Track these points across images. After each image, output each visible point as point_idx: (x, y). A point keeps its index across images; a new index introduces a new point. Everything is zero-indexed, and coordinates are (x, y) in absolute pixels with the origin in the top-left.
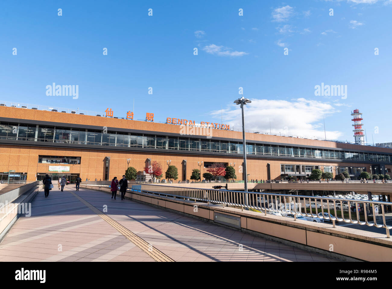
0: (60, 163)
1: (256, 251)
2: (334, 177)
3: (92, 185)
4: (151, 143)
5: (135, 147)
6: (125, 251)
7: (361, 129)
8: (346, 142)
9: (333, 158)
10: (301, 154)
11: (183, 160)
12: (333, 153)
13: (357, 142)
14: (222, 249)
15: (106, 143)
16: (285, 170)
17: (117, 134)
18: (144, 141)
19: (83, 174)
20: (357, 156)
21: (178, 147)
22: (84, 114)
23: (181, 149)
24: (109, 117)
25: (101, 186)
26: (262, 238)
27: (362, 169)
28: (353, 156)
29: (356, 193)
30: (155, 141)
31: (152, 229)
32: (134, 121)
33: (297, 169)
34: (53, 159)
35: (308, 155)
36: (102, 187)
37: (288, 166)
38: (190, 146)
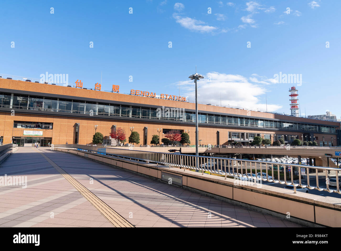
0: (34, 128)
1: (190, 204)
2: (272, 143)
3: (62, 148)
4: (117, 111)
5: (102, 114)
6: (77, 205)
7: (297, 103)
8: (283, 114)
9: (272, 128)
10: (246, 124)
11: (145, 127)
12: (272, 123)
13: (293, 114)
14: (161, 203)
15: (76, 111)
16: (232, 137)
17: (86, 103)
18: (110, 110)
19: (55, 138)
20: (291, 126)
21: (141, 115)
22: (55, 85)
23: (143, 118)
24: (79, 88)
25: (69, 148)
26: (198, 193)
27: (295, 137)
28: (288, 126)
29: (289, 157)
30: (120, 110)
31: (105, 186)
32: (101, 92)
33: (242, 136)
34: (27, 124)
35: (252, 125)
36: (70, 150)
37: (235, 133)
38: (151, 114)
